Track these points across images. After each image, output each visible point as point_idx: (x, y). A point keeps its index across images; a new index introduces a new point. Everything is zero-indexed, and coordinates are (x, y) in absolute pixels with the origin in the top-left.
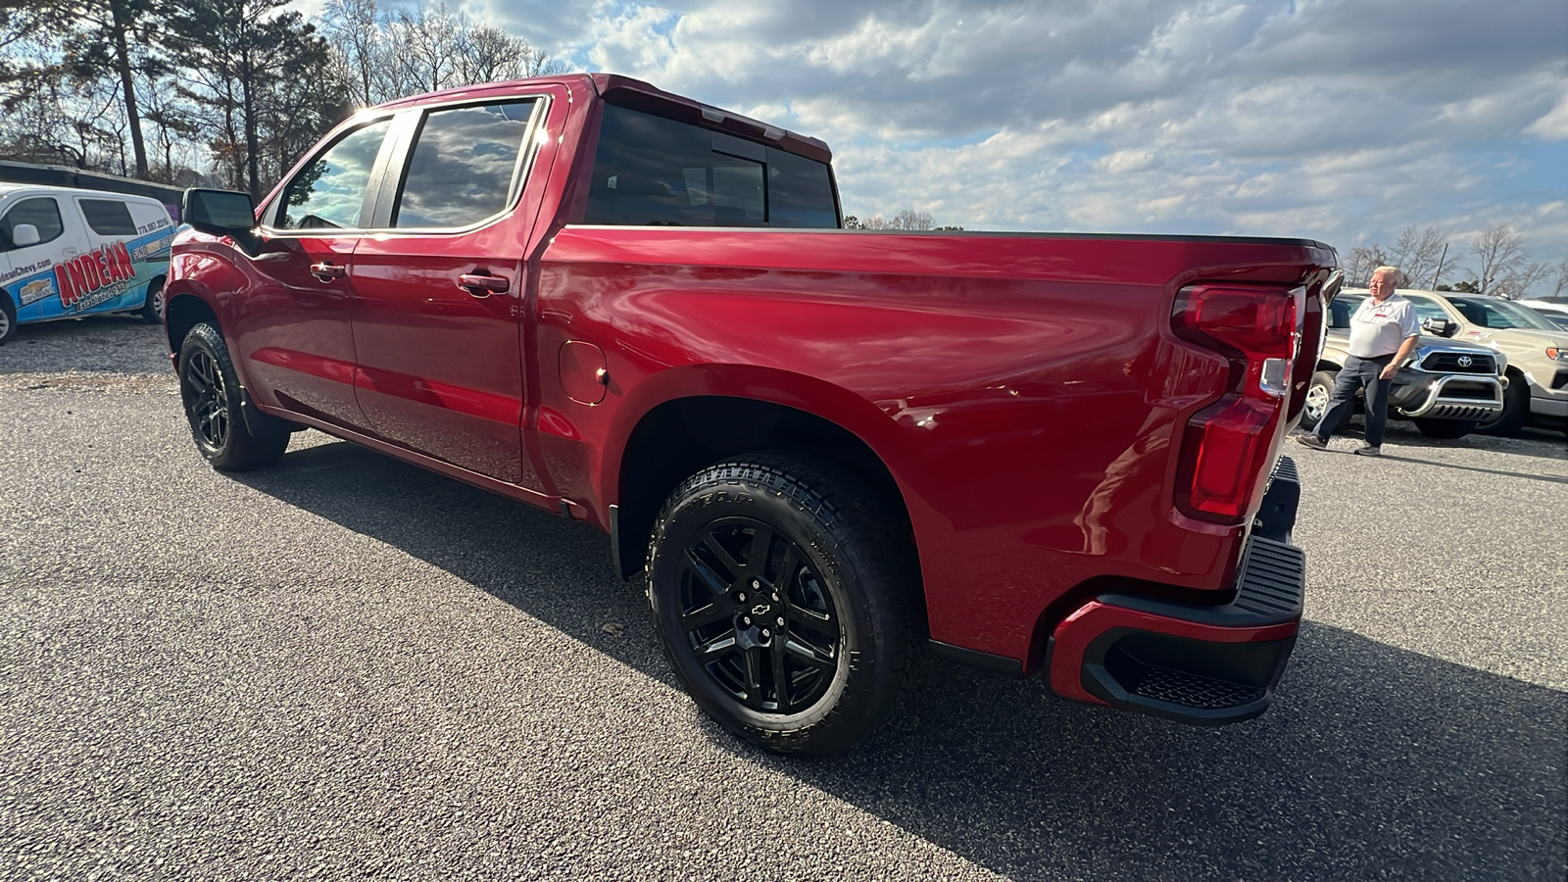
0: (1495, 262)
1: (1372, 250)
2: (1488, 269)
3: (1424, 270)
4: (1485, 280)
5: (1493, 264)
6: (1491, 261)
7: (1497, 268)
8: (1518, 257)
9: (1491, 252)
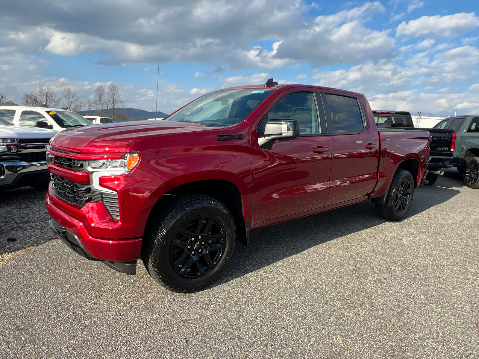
0: (70, 100)
1: (31, 95)
2: (69, 103)
3: (51, 103)
4: (69, 107)
5: (70, 101)
6: (69, 100)
7: (71, 103)
8: (76, 99)
9: (68, 97)
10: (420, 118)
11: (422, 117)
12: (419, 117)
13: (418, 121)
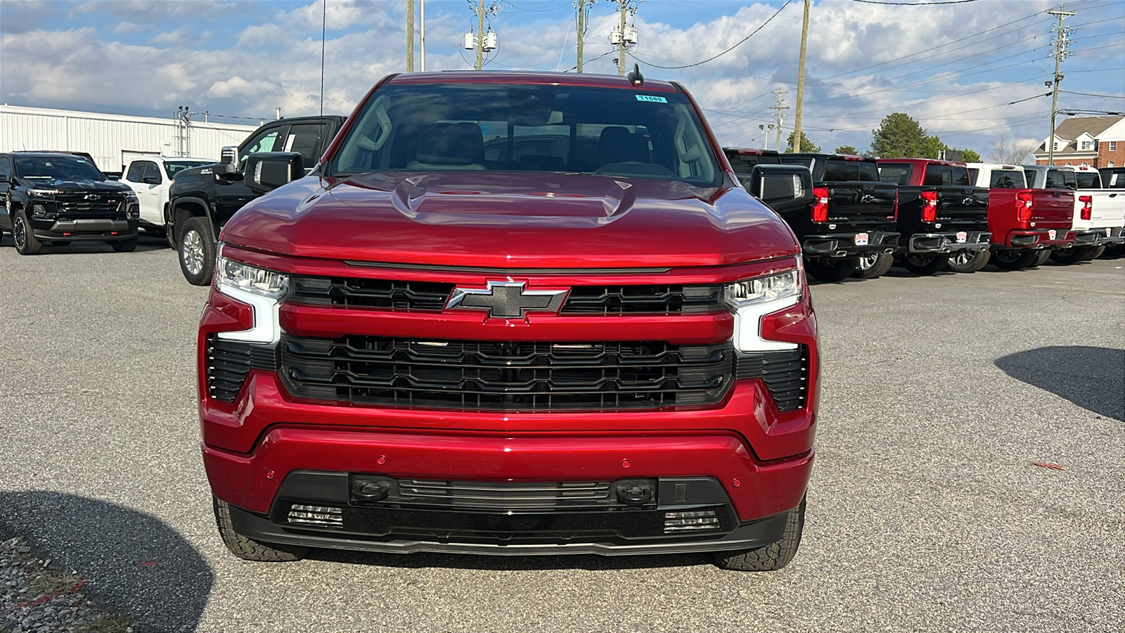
10: (189, 127)
11: (194, 123)
12: (183, 124)
13: (184, 135)
